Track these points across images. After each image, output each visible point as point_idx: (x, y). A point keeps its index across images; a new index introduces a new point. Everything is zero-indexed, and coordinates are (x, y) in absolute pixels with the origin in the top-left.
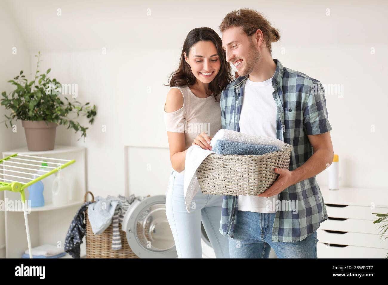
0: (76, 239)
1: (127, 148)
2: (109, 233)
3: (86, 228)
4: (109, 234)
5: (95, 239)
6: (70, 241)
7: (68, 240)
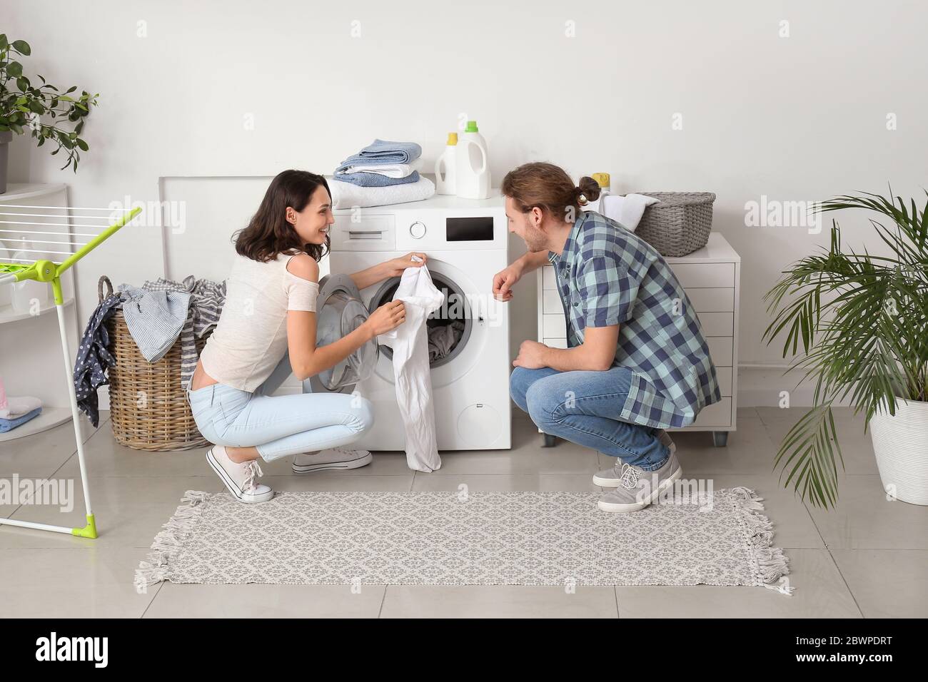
0: (96, 376)
1: (162, 180)
2: (171, 357)
3: (114, 351)
4: (171, 359)
5: (141, 372)
6: (83, 381)
7: (80, 381)
